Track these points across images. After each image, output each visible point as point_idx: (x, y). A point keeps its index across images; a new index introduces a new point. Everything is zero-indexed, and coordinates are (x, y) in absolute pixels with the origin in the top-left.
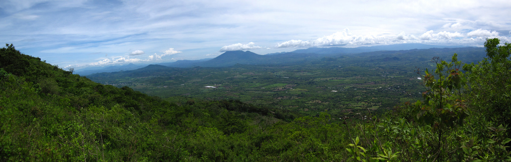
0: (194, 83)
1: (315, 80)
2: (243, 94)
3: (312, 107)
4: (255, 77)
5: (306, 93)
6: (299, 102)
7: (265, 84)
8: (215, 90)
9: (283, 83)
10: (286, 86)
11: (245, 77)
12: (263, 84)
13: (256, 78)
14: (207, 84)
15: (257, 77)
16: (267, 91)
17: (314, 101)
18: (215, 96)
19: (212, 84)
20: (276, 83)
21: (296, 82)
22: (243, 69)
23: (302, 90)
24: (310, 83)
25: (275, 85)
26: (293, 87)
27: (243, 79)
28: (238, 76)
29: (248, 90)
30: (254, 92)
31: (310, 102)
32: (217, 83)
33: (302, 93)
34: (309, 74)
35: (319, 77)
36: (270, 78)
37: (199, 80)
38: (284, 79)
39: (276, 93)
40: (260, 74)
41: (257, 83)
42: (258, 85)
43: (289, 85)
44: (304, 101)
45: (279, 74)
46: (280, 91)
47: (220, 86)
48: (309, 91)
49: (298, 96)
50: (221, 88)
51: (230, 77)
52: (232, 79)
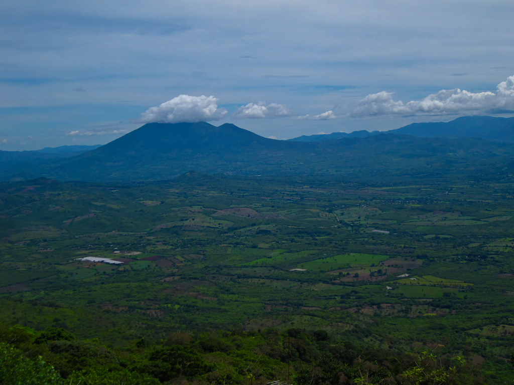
0: (34, 242)
1: (491, 246)
2: (228, 291)
3: (497, 350)
4: (263, 227)
5: (461, 295)
6: (442, 328)
7: (304, 254)
8: (119, 272)
9: (372, 252)
10: (382, 263)
11: (226, 224)
12: (296, 256)
13: (266, 232)
14: (84, 247)
15: (270, 227)
16: (314, 282)
17: (500, 328)
18: (128, 295)
19: (105, 248)
20: (343, 251)
21: (419, 252)
22: (213, 193)
23: (446, 282)
24: (472, 257)
25: (342, 259)
26: (409, 271)
27: (220, 232)
28: (200, 220)
29: (245, 276)
30: (268, 282)
31: (486, 331)
32: (123, 247)
33: (446, 295)
34: (467, 221)
35: (506, 236)
36: (320, 233)
37: (52, 232)
38: (373, 236)
39: (349, 289)
40: (282, 214)
41: (272, 248)
42: (277, 256)
43: (393, 262)
44: (461, 325)
45: (351, 216)
46: (363, 283)
47: (135, 259)
48: (471, 289)
49: (435, 305)
50: (143, 264)
51: (170, 224)
52: (175, 231)
